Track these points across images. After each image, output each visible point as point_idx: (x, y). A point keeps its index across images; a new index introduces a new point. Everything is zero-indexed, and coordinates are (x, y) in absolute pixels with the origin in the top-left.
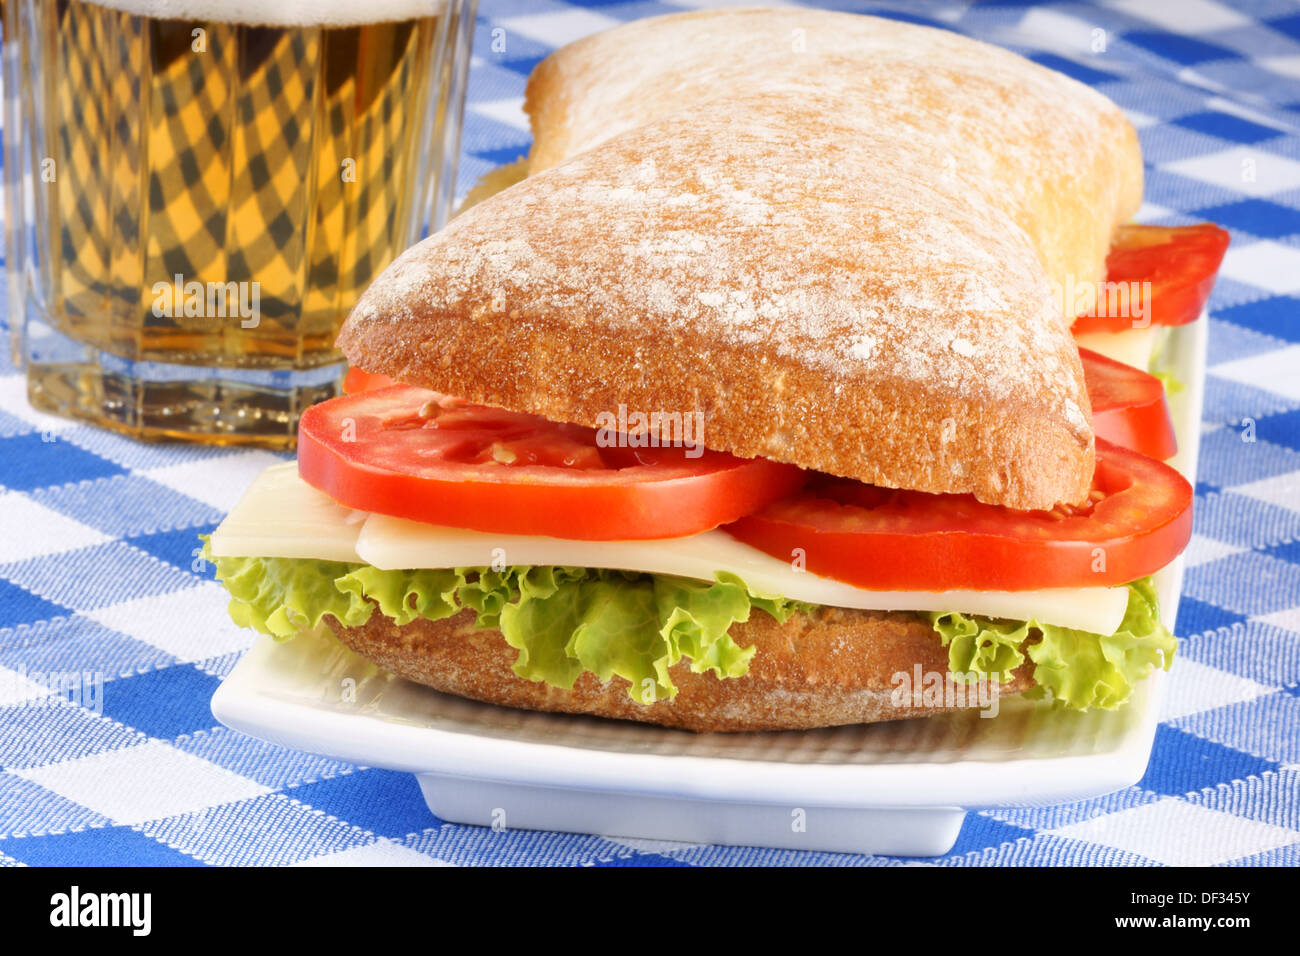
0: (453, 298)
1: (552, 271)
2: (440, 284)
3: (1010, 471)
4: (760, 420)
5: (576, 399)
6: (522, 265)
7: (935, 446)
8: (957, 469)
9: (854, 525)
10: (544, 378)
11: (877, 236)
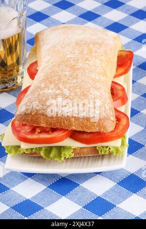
0: (29, 112)
1: (42, 107)
2: (27, 109)
3: (104, 128)
4: (71, 125)
5: (47, 124)
6: (38, 106)
7: (94, 126)
8: (97, 128)
9: (85, 136)
10: (42, 122)
11: (84, 95)
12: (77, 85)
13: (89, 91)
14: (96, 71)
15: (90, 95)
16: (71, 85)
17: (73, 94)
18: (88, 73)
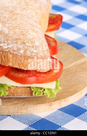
4: (8, 61)
11: (23, 35)
12: (16, 25)
13: (27, 32)
14: (33, 19)
15: (29, 35)
16: (10, 25)
17: (12, 32)
18: (26, 18)
